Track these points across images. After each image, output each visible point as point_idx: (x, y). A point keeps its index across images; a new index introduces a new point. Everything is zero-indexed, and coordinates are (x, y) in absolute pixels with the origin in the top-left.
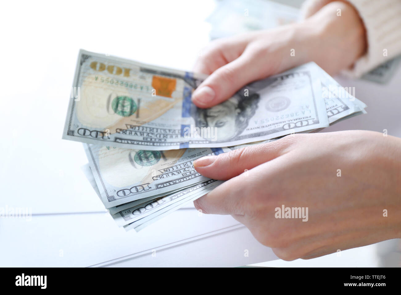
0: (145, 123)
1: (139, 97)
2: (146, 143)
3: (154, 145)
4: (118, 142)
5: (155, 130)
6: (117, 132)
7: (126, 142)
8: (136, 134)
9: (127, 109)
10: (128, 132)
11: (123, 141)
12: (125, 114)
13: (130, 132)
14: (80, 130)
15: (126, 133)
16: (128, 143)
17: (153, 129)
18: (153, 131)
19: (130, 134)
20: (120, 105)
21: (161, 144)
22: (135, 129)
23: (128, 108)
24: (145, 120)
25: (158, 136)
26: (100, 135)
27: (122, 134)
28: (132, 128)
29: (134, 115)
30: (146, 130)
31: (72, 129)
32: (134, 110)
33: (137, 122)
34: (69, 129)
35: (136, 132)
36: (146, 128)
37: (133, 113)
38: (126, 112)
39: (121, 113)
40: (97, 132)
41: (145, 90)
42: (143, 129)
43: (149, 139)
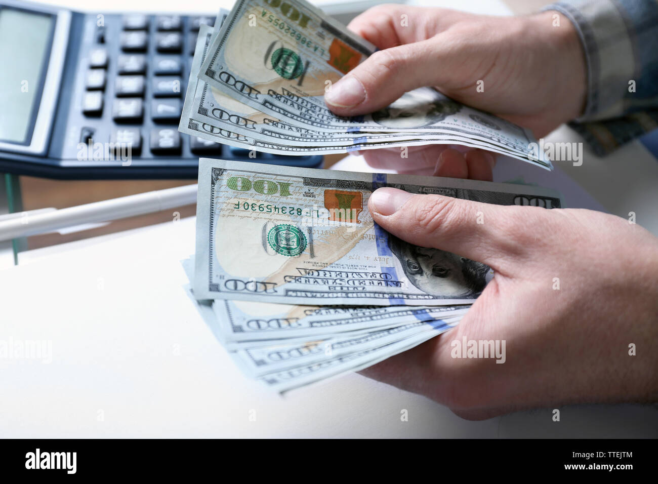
0: (307, 95)
1: (310, 60)
2: (303, 120)
3: (312, 125)
4: (267, 107)
5: (317, 109)
6: (269, 93)
7: (277, 110)
8: (292, 104)
9: (290, 70)
10: (283, 99)
11: (274, 108)
12: (286, 75)
13: (286, 100)
14: (223, 74)
15: (280, 100)
16: (279, 112)
17: (316, 106)
18: (315, 109)
19: (285, 103)
20: (282, 60)
21: (322, 126)
22: (293, 98)
23: (291, 67)
24: (307, 92)
25: (320, 116)
26: (246, 91)
27: (275, 99)
28: (290, 96)
29: (297, 80)
30: (306, 105)
31: (213, 68)
32: (299, 73)
33: (298, 91)
34: (210, 68)
35: (293, 102)
36: (307, 102)
37: (296, 78)
38: (287, 73)
39: (280, 72)
40: (244, 85)
41: (318, 53)
42: (302, 103)
43: (307, 117)
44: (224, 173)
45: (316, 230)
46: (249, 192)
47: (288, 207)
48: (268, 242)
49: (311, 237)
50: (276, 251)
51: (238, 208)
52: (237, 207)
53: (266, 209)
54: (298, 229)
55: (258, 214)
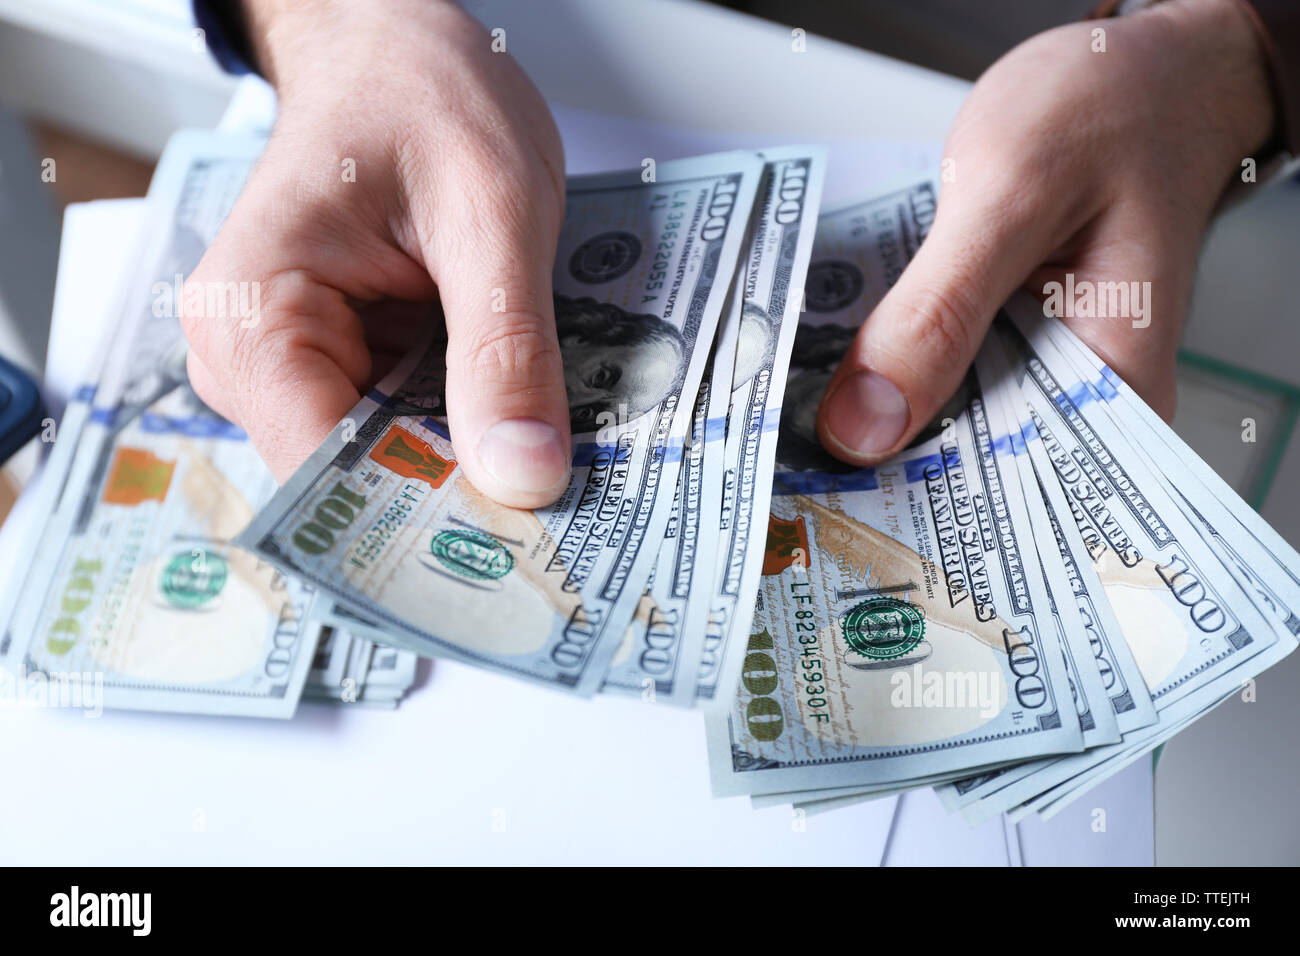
44: (743, 748)
45: (842, 586)
46: (780, 701)
47: (798, 634)
48: (899, 658)
49: (862, 593)
50: (919, 641)
51: (827, 715)
52: (823, 718)
53: (815, 670)
54: (849, 614)
55: (830, 682)
